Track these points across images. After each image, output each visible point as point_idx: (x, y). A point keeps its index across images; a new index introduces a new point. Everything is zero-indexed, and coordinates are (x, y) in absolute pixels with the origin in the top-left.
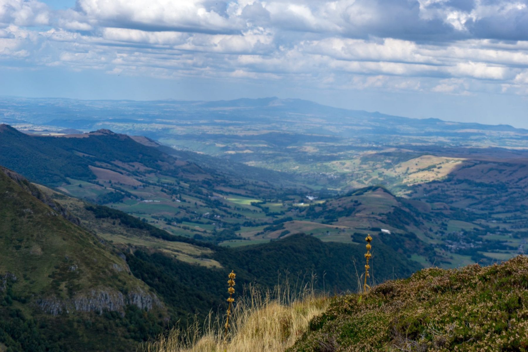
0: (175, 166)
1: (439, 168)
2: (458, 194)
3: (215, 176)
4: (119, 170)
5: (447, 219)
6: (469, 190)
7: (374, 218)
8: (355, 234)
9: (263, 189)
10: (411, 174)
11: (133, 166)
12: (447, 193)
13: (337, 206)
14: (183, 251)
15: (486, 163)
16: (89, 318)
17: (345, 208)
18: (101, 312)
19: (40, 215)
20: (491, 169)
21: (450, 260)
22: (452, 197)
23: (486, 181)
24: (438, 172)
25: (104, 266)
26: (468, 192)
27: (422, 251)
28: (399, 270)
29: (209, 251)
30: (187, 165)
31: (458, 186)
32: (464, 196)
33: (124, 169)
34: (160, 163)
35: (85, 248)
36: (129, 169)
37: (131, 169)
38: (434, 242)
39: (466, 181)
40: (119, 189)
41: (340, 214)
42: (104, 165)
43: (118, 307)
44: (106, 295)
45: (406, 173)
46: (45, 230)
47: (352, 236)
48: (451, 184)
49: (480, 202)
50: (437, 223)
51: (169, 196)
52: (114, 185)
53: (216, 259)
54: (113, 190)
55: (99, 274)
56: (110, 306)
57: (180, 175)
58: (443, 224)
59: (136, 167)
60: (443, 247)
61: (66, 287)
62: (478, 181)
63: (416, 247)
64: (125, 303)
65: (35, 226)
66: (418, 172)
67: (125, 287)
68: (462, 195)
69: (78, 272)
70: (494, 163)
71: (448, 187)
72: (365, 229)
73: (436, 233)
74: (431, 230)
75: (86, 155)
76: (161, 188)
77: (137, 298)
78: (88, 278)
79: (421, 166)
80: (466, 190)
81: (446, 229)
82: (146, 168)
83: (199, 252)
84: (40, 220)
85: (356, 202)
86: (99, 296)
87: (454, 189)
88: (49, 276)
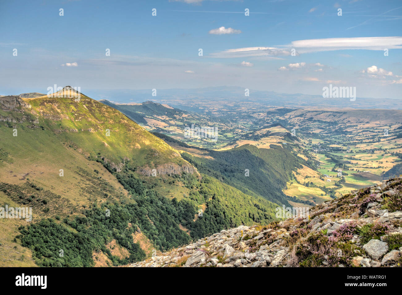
0: (182, 117)
1: (305, 115)
2: (315, 127)
3: (201, 121)
4: (157, 119)
5: (311, 138)
6: (320, 125)
7: (278, 138)
8: (271, 145)
9: (223, 127)
10: (292, 118)
11: (163, 118)
12: (310, 126)
13: (260, 133)
14: (195, 152)
15: (327, 112)
16: (165, 177)
17: (263, 134)
18: (171, 175)
19: (138, 130)
20: (330, 115)
21: (315, 156)
22: (313, 128)
23: (328, 120)
24: (305, 117)
25: (170, 154)
26: (320, 126)
27: (302, 152)
28: (294, 161)
29: (207, 152)
30: (188, 116)
31: (315, 123)
32: (318, 128)
33: (159, 119)
34: (175, 116)
35: (160, 145)
36: (161, 119)
37: (163, 119)
38: (307, 149)
39: (319, 121)
40: (158, 128)
41: (261, 137)
42: (150, 117)
43: (178, 172)
44: (173, 167)
45: (290, 118)
46: (141, 137)
47: (270, 146)
48: (311, 122)
49: (326, 130)
50: (307, 140)
51: (181, 131)
52: (155, 126)
53: (211, 156)
54: (155, 128)
55: (168, 157)
56: (175, 172)
57: (185, 121)
58: (310, 140)
59: (165, 118)
60: (312, 151)
61: (153, 163)
62: (324, 120)
63: (299, 150)
64: (181, 170)
65: (136, 135)
66: (295, 117)
67: (181, 163)
68: (317, 127)
69: (158, 156)
70: (331, 112)
71: (310, 124)
72: (275, 143)
73: (307, 145)
74: (304, 143)
75: (142, 113)
76: (177, 127)
77: (186, 168)
78: (163, 159)
79: (296, 114)
80: (319, 125)
81: (311, 143)
82: (169, 118)
83: (203, 153)
84: (138, 132)
85: (268, 131)
86: (169, 167)
87: (313, 125)
88: (145, 159)
